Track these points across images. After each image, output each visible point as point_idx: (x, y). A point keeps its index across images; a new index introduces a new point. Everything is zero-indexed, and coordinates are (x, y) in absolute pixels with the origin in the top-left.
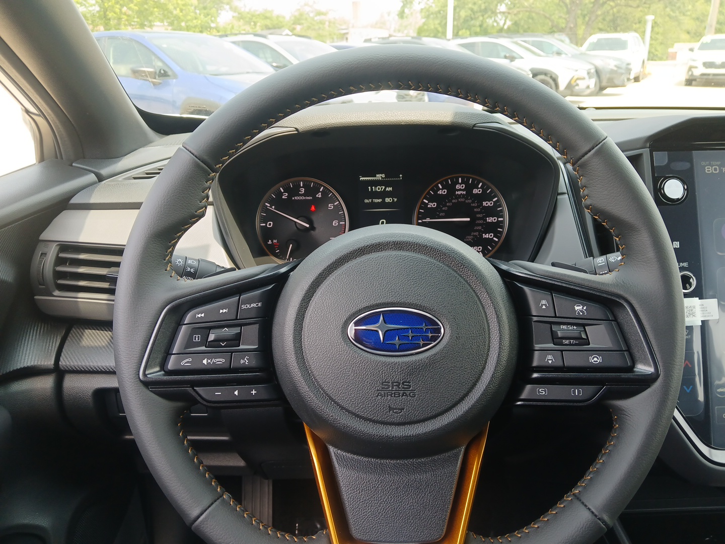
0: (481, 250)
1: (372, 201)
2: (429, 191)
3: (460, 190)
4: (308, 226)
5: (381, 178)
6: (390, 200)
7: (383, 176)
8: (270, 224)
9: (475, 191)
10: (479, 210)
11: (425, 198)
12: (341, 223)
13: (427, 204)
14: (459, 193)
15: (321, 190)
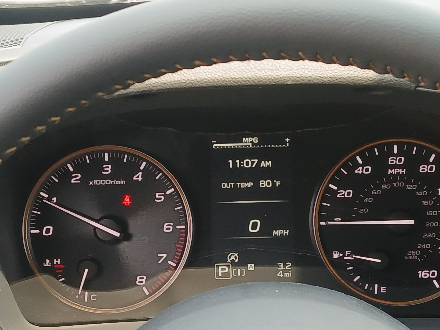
0: (436, 276)
1: (235, 185)
2: (339, 169)
3: (395, 166)
4: (117, 234)
5: (251, 144)
6: (269, 184)
7: (256, 140)
8: (48, 231)
9: (424, 169)
10: (430, 203)
11: (332, 181)
12: (178, 227)
13: (336, 192)
14: (394, 171)
15: (142, 168)
